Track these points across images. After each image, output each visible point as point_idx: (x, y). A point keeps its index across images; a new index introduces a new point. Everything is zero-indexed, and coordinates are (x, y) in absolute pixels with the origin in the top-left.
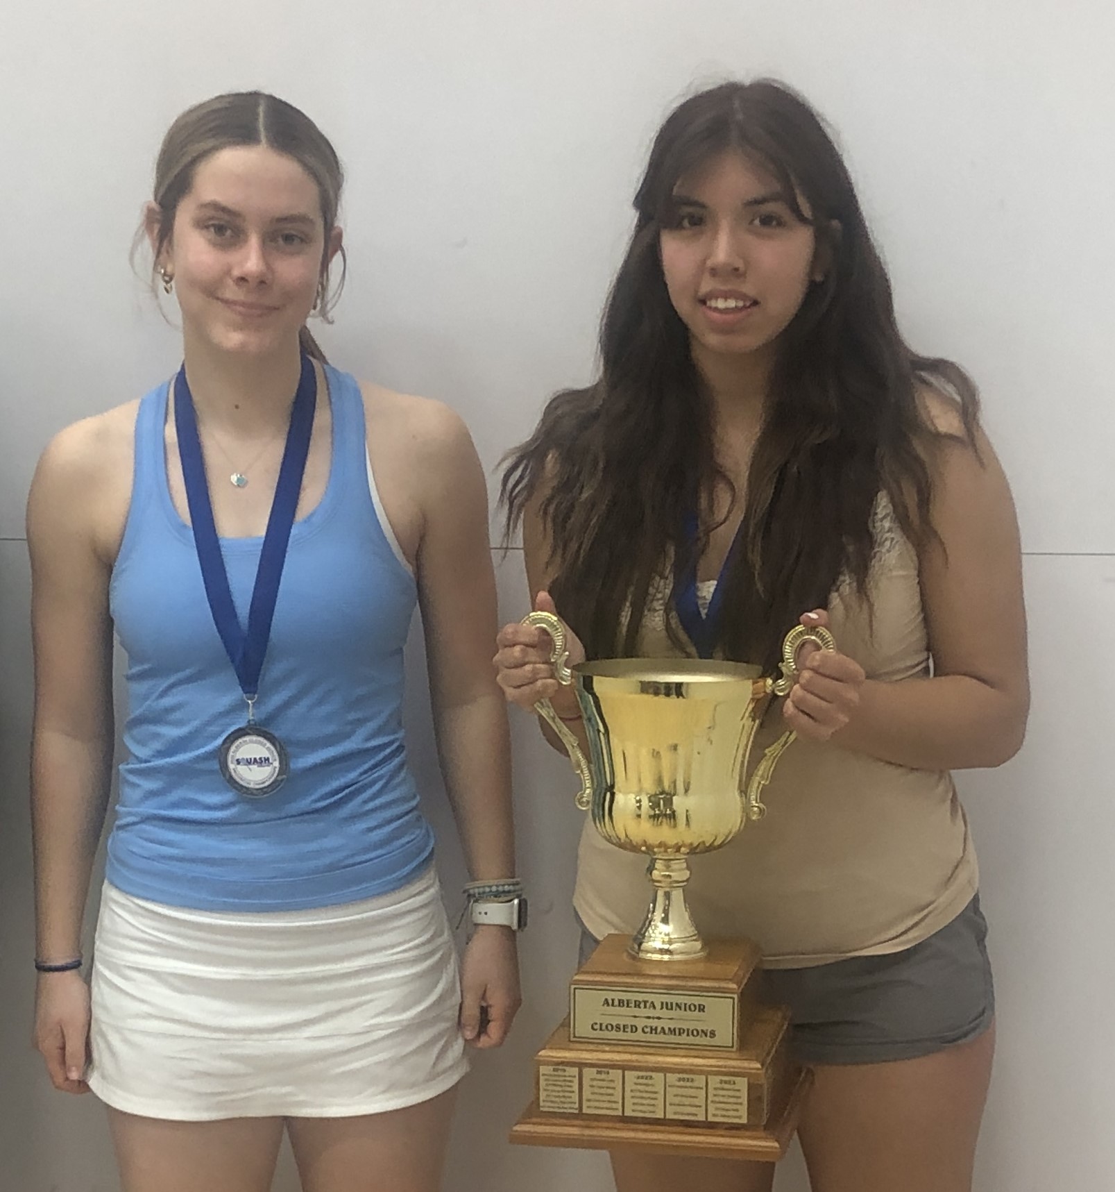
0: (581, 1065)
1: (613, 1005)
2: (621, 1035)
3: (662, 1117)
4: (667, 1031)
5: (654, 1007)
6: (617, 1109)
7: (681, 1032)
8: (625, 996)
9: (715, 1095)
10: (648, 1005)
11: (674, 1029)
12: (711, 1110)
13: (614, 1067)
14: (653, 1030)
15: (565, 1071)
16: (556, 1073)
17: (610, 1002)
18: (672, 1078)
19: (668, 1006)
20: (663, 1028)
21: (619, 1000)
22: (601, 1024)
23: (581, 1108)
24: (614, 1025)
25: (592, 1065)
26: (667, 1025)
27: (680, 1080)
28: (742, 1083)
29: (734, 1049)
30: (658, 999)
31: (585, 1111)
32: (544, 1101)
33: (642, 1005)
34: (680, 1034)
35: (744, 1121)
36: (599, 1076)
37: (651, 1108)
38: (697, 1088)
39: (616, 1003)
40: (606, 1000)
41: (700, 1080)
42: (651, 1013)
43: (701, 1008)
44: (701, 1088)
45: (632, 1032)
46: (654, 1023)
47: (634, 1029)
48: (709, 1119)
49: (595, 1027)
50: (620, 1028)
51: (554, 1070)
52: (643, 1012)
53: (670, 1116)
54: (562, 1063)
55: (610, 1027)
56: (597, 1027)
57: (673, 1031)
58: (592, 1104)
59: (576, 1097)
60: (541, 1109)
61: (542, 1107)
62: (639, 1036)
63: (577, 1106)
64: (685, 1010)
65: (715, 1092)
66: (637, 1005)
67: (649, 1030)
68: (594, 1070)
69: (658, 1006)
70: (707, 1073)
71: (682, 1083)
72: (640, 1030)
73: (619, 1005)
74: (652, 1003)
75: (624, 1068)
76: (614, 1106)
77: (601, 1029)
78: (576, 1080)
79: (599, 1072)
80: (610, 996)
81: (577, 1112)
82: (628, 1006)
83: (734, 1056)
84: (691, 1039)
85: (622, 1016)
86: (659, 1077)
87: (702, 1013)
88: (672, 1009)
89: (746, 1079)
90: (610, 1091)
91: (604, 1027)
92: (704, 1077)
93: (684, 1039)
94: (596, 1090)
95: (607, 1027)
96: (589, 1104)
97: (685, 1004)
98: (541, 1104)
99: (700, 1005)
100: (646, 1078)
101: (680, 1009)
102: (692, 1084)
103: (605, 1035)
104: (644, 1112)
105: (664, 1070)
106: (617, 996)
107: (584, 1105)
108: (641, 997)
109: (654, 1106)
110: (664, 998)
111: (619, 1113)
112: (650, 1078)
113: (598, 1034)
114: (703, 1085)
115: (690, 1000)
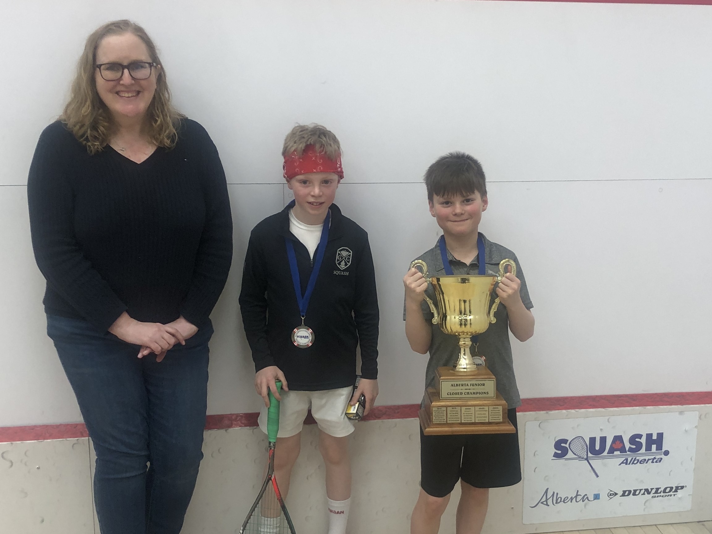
0: (447, 407)
1: (454, 386)
2: (457, 396)
3: (474, 422)
4: (472, 393)
5: (468, 386)
6: (459, 420)
7: (477, 393)
8: (458, 383)
9: (491, 413)
10: (466, 385)
11: (475, 392)
12: (490, 418)
13: (458, 406)
14: (468, 393)
15: (441, 409)
16: (438, 410)
17: (453, 385)
18: (477, 408)
19: (473, 385)
20: (471, 393)
21: (456, 384)
22: (450, 393)
23: (447, 421)
24: (455, 393)
25: (450, 406)
26: (472, 391)
27: (480, 408)
28: (500, 408)
29: (495, 398)
30: (469, 383)
31: (448, 422)
32: (434, 420)
33: (464, 385)
34: (477, 394)
35: (501, 420)
36: (453, 410)
37: (470, 419)
38: (486, 411)
39: (455, 385)
40: (452, 384)
41: (486, 408)
42: (467, 387)
43: (484, 385)
44: (487, 411)
45: (461, 394)
46: (468, 391)
47: (461, 393)
48: (490, 421)
49: (448, 394)
50: (457, 394)
51: (438, 409)
52: (464, 387)
53: (477, 421)
54: (439, 407)
55: (453, 394)
56: (449, 394)
57: (474, 393)
58: (451, 419)
59: (445, 418)
60: (433, 423)
61: (434, 422)
62: (463, 396)
63: (445, 420)
64: (478, 386)
65: (492, 412)
66: (463, 385)
67: (466, 393)
68: (451, 408)
69: (469, 385)
70: (488, 406)
71: (481, 410)
72: (463, 394)
73: (456, 386)
74: (467, 384)
75: (461, 406)
76: (458, 419)
77: (450, 395)
78: (445, 412)
79: (453, 408)
80: (453, 383)
81: (445, 422)
82: (459, 386)
83: (495, 399)
84: (481, 396)
85: (459, 389)
86: (473, 408)
87: (484, 386)
88: (474, 386)
89: (501, 407)
90: (457, 415)
91: (451, 394)
92: (488, 407)
93: (478, 395)
94: (452, 414)
95: (452, 394)
96: (449, 419)
97: (478, 384)
98: (433, 421)
99: (483, 384)
100: (469, 409)
101: (477, 385)
102: (483, 410)
103: (452, 396)
104: (468, 421)
105: (474, 406)
106: (456, 383)
107: (448, 420)
108: (463, 383)
109: (471, 418)
110: (471, 382)
111: (460, 422)
112: (470, 409)
113: (449, 396)
114: (488, 410)
115: (479, 382)
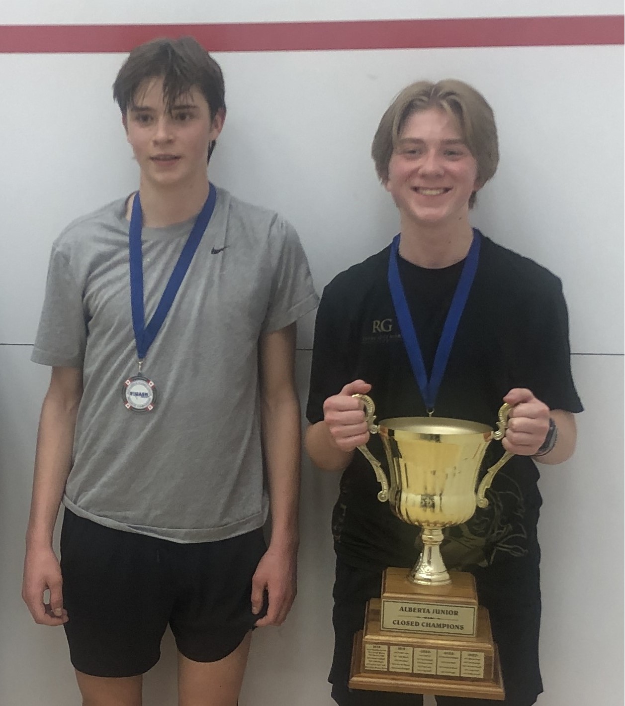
0: (389, 644)
1: (406, 611)
2: (410, 627)
3: (435, 674)
4: (436, 625)
5: (429, 612)
6: (408, 669)
7: (444, 625)
8: (413, 606)
9: (465, 662)
10: (426, 611)
12: (463, 671)
13: (408, 645)
14: (428, 625)
15: (380, 647)
16: (375, 649)
17: (404, 609)
18: (441, 652)
19: (438, 612)
20: (433, 624)
21: (409, 608)
22: (398, 621)
23: (388, 668)
24: (406, 621)
25: (395, 644)
26: (436, 622)
27: (445, 653)
28: (482, 656)
29: (474, 636)
30: (431, 608)
31: (391, 670)
32: (367, 664)
33: (422, 611)
34: (443, 627)
35: (482, 676)
36: (400, 651)
37: (429, 669)
38: (456, 658)
39: (407, 609)
40: (402, 608)
41: (457, 654)
42: (427, 615)
43: (456, 613)
46: (428, 621)
47: (417, 624)
48: (462, 676)
49: (395, 622)
50: (409, 624)
51: (374, 647)
52: (422, 614)
53: (439, 673)
54: (377, 643)
55: (403, 623)
57: (439, 626)
58: (395, 666)
59: (386, 662)
60: (366, 669)
61: (367, 667)
62: (420, 628)
64: (447, 614)
65: (466, 660)
66: (419, 611)
67: (425, 624)
68: (397, 647)
69: (431, 611)
70: (461, 650)
71: (446, 655)
72: (420, 625)
73: (409, 611)
74: (428, 610)
75: (413, 646)
76: (407, 667)
77: (398, 624)
78: (387, 653)
79: (400, 648)
80: (404, 605)
81: (386, 670)
82: (414, 611)
83: (473, 640)
84: (450, 631)
85: (412, 617)
86: (434, 651)
87: (456, 616)
89: (483, 654)
90: (405, 659)
91: (400, 623)
92: (459, 652)
93: (445, 630)
94: (398, 658)
96: (393, 666)
97: (447, 611)
99: (455, 611)
100: (426, 652)
101: (444, 613)
102: (452, 656)
103: (401, 627)
104: (425, 671)
105: (437, 648)
106: (408, 606)
107: (390, 667)
108: (421, 606)
109: (430, 667)
110: (435, 607)
111: (410, 671)
112: (429, 652)
113: (396, 626)
114: (459, 657)
115: (449, 609)
